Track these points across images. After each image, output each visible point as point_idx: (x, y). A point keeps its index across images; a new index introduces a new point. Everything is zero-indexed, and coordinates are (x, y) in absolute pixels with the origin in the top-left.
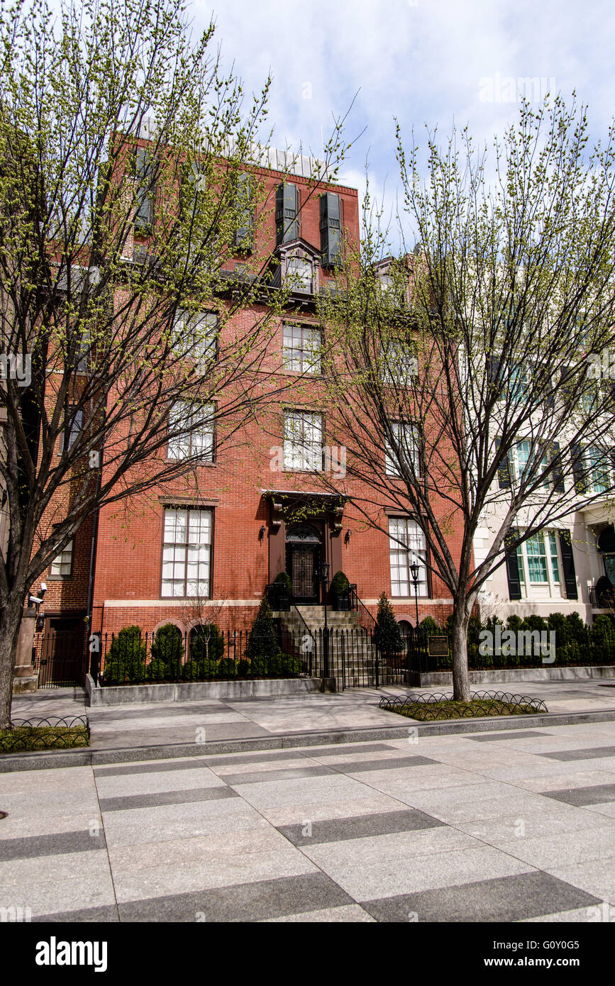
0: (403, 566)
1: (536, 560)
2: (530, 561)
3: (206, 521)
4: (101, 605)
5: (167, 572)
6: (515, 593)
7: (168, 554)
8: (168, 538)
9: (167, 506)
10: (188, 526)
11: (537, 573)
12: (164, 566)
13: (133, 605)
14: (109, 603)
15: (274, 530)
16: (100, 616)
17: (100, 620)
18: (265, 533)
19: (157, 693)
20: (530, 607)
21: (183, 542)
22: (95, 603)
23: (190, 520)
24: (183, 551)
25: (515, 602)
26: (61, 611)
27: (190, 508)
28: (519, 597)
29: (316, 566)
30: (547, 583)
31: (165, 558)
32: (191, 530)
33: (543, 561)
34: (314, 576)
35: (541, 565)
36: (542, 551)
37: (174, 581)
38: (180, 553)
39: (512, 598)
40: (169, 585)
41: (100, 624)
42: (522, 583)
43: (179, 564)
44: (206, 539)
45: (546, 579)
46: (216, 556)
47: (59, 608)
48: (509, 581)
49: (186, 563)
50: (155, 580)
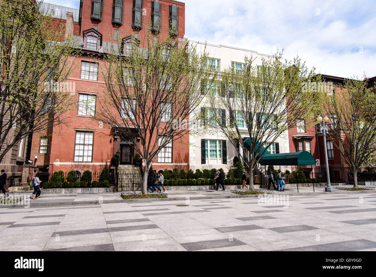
0: (163, 152)
1: (213, 151)
2: (211, 151)
3: (91, 136)
4: (52, 164)
5: (77, 153)
6: (203, 161)
7: (77, 147)
8: (77, 142)
9: (77, 131)
10: (85, 138)
11: (213, 155)
12: (75, 151)
13: (63, 164)
14: (54, 163)
15: (115, 139)
16: (52, 167)
17: (52, 169)
18: (112, 141)
19: (57, 191)
20: (210, 166)
21: (83, 143)
22: (50, 163)
23: (85, 136)
24: (83, 146)
25: (203, 165)
26: (44, 165)
27: (85, 132)
28: (205, 163)
29: (131, 152)
30: (216, 158)
31: (76, 149)
32: (85, 139)
33: (216, 151)
34: (130, 155)
35: (215, 152)
36: (216, 147)
37: (79, 156)
38: (82, 147)
39: (202, 163)
40: (78, 157)
41: (52, 170)
42: (206, 158)
43: (81, 151)
44: (91, 142)
45: (216, 157)
46: (94, 148)
47: (43, 164)
48: (202, 157)
49: (84, 150)
50: (72, 156)
